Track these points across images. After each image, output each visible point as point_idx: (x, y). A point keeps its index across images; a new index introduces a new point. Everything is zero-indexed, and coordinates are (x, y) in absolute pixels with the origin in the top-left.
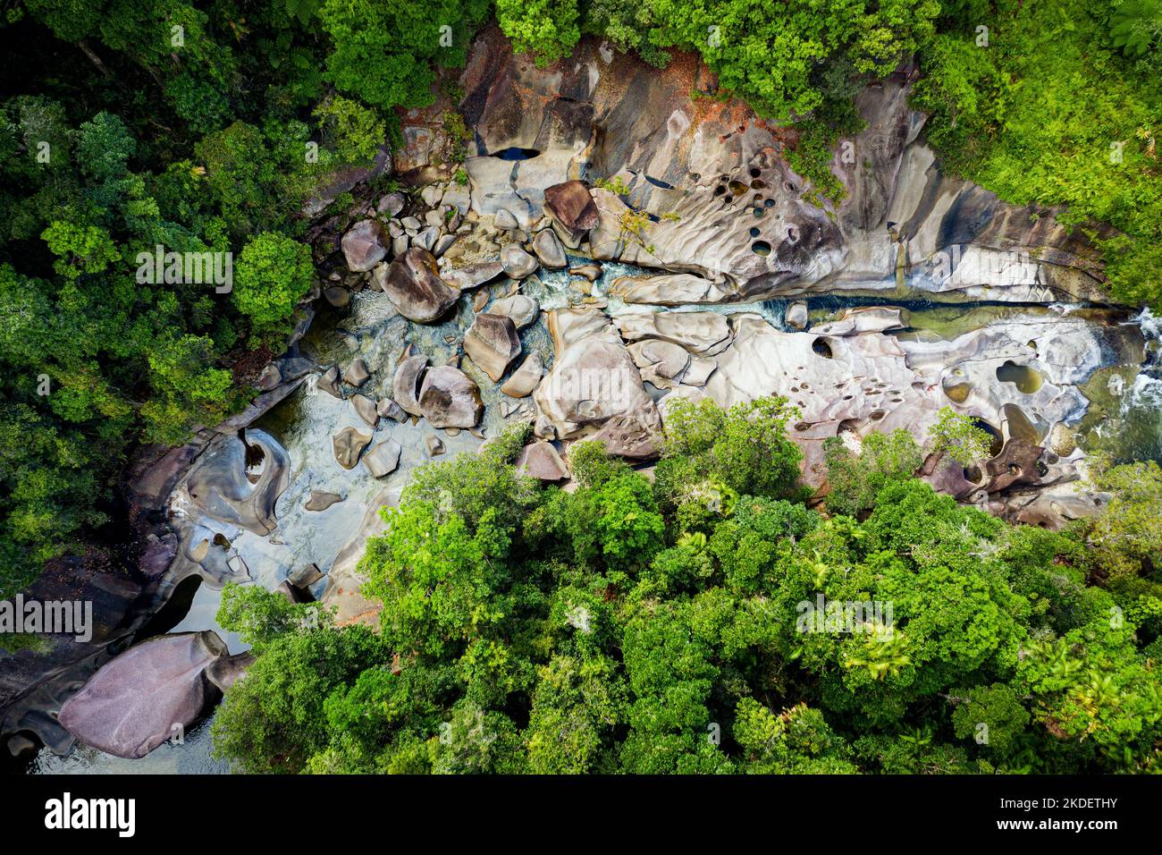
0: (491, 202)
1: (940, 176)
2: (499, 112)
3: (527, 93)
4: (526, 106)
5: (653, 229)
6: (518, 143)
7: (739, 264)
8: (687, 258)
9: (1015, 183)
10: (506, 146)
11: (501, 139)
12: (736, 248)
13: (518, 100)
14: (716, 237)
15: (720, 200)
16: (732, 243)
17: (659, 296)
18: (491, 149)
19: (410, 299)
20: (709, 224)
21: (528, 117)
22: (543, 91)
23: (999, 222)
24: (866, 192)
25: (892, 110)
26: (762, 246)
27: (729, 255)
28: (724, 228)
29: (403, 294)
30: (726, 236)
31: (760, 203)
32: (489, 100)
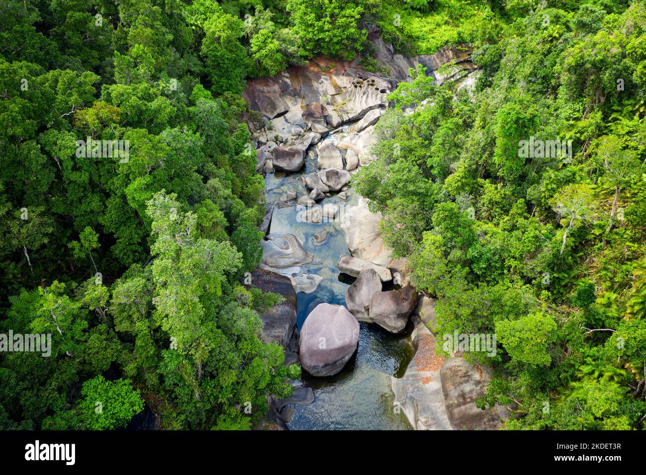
0: (285, 130)
1: (408, 58)
2: (265, 104)
3: (271, 95)
4: (273, 98)
5: (347, 107)
6: (278, 111)
7: (381, 99)
8: (365, 107)
9: (429, 46)
10: (275, 114)
11: (272, 112)
12: (377, 95)
13: (269, 98)
14: (367, 97)
15: (358, 88)
16: (374, 96)
17: (367, 122)
18: (272, 117)
19: (290, 159)
20: (361, 95)
21: (276, 102)
22: (275, 92)
23: (435, 60)
24: (395, 69)
25: (381, 45)
26: (383, 91)
27: (376, 99)
28: (367, 93)
29: (285, 160)
30: (370, 95)
31: (370, 82)
32: (259, 104)
